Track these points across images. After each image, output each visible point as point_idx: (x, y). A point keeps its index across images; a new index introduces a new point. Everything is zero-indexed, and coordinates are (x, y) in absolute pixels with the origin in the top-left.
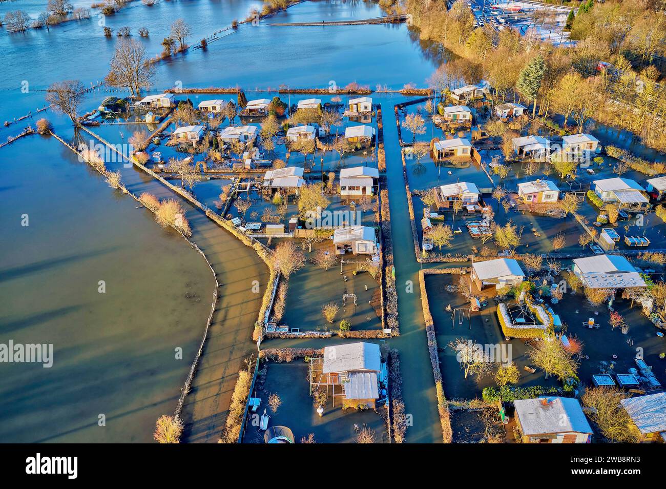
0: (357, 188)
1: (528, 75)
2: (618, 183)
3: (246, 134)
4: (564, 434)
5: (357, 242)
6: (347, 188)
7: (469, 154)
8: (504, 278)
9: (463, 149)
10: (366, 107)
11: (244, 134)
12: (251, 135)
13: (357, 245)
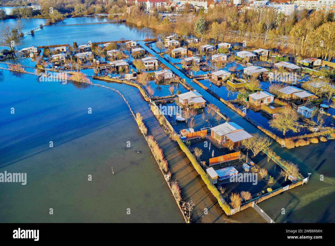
0: (152, 63)
1: (199, 24)
2: (244, 52)
3: (88, 54)
4: (267, 98)
5: (166, 74)
6: (148, 64)
7: (186, 53)
8: (225, 75)
9: (184, 50)
10: (134, 44)
11: (87, 54)
12: (91, 55)
13: (166, 75)
